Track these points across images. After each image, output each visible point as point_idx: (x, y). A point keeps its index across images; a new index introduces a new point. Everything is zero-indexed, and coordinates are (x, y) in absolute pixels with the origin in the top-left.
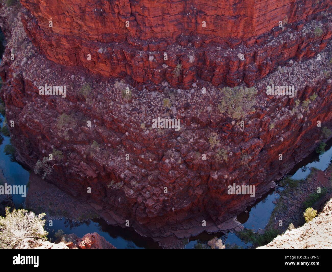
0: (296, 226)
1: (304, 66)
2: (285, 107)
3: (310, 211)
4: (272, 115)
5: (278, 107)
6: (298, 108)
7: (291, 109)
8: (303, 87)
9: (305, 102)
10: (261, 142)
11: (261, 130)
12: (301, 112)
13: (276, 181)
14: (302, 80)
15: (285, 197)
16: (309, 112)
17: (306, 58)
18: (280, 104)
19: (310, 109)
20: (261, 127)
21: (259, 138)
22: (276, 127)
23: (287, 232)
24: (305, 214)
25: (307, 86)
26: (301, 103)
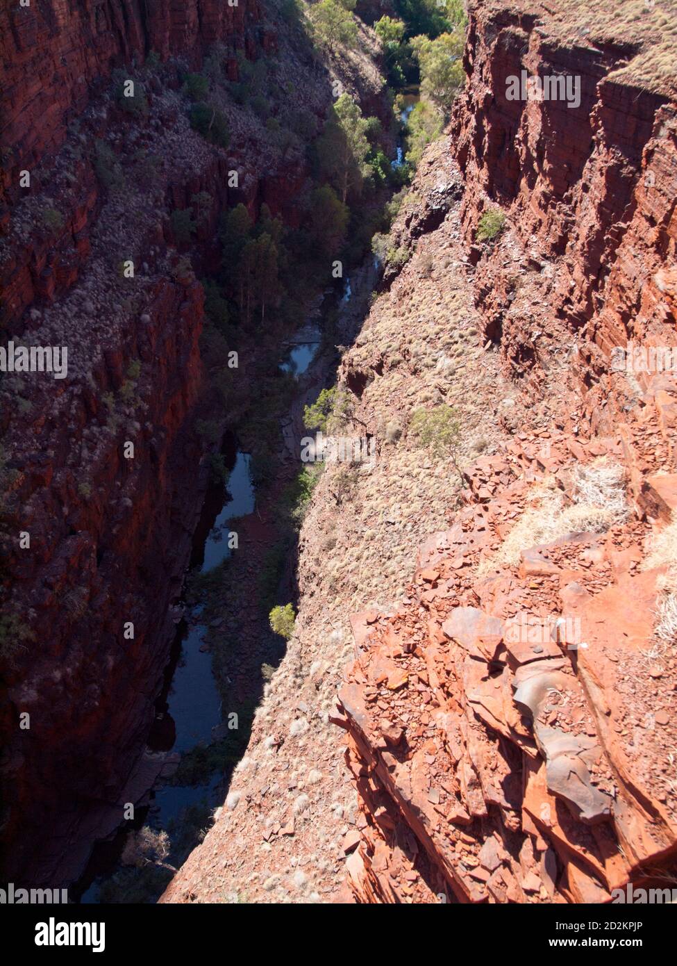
0: (276, 664)
1: (70, 310)
2: (88, 424)
3: (278, 614)
4: (69, 462)
5: (71, 434)
6: (117, 412)
7: (102, 423)
8: (98, 358)
9: (123, 389)
10: (84, 538)
11: (66, 510)
12: (128, 416)
13: (176, 601)
14: (85, 343)
15: (216, 622)
16: (147, 407)
17: (65, 291)
18: (72, 426)
19: (144, 398)
20: (61, 503)
21: (73, 532)
22: (96, 482)
23: (267, 688)
24: (275, 629)
25: (106, 354)
26: (117, 396)
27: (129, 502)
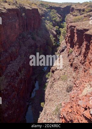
0: (41, 111)
1: (15, 62)
2: (17, 77)
3: (42, 104)
4: (14, 82)
5: (15, 78)
7: (19, 77)
8: (19, 68)
9: (22, 72)
10: (15, 93)
11: (13, 88)
12: (22, 76)
13: (27, 102)
14: (17, 66)
15: (33, 105)
16: (25, 75)
17: (15, 59)
18: (15, 77)
19: (24, 73)
20: (13, 87)
22: (18, 85)
23: (40, 115)
24: (41, 106)
25: (20, 67)
27: (22, 88)
